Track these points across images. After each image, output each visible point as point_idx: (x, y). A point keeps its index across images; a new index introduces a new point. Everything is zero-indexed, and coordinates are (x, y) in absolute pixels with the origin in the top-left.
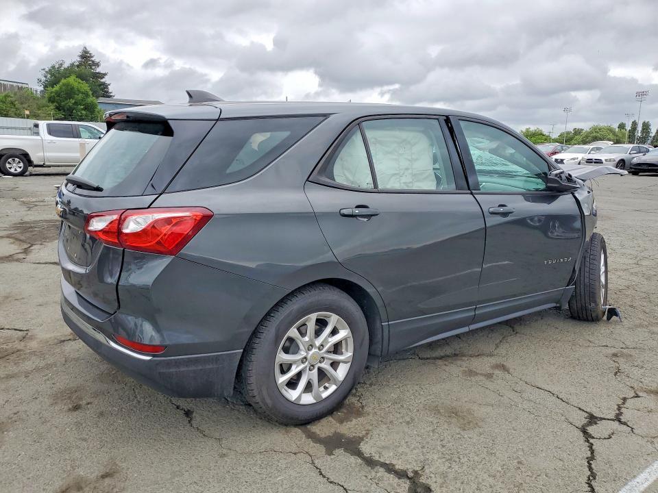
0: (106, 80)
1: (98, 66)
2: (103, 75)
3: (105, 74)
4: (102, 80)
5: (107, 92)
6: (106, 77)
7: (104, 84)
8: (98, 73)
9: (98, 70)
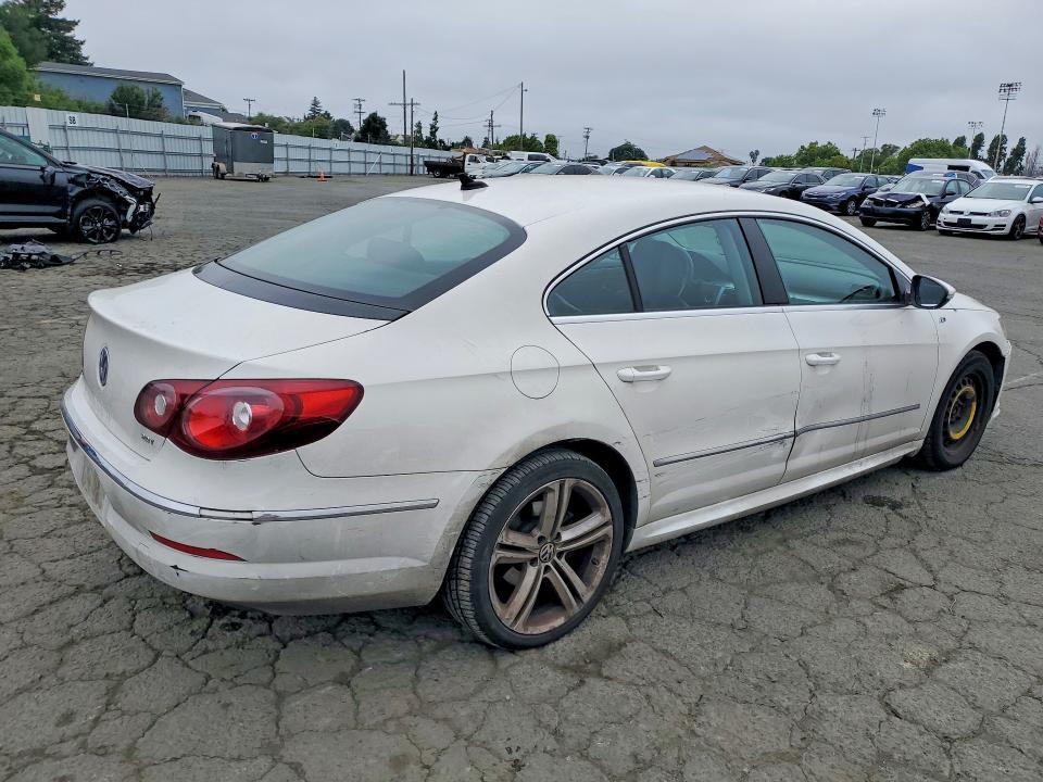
0: (77, 34)
1: (62, 7)
2: (71, 25)
3: (75, 23)
4: (68, 34)
5: (78, 56)
6: (76, 28)
7: (71, 40)
8: (63, 21)
9: (60, 15)
